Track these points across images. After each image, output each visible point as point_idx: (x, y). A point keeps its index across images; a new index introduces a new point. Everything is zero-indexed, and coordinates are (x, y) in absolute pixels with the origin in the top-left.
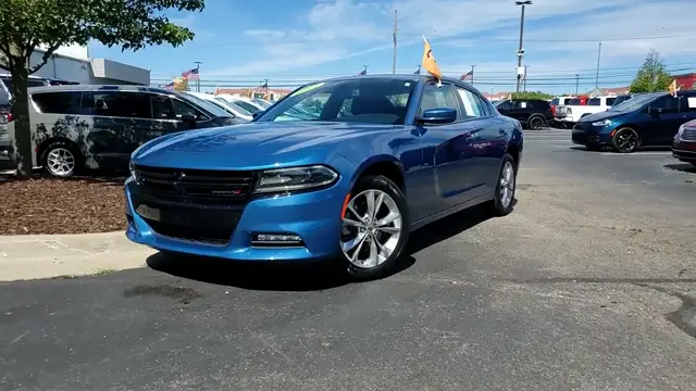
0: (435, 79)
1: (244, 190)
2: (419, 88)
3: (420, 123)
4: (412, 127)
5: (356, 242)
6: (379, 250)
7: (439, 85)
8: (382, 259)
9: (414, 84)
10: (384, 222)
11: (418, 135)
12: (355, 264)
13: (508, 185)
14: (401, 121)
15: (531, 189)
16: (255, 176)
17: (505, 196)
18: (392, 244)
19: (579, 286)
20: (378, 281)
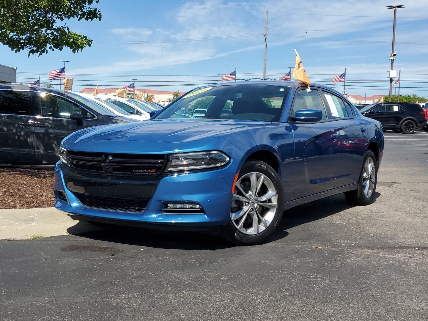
0: (304, 86)
1: (158, 169)
2: (292, 92)
3: (293, 121)
4: (286, 125)
5: (242, 213)
6: (260, 221)
7: (309, 90)
8: (262, 228)
9: (287, 89)
10: (264, 198)
11: (291, 131)
12: (241, 230)
13: (370, 178)
14: (277, 119)
15: (394, 186)
16: (167, 159)
17: (367, 188)
18: (270, 217)
19: (419, 252)
20: (259, 246)
